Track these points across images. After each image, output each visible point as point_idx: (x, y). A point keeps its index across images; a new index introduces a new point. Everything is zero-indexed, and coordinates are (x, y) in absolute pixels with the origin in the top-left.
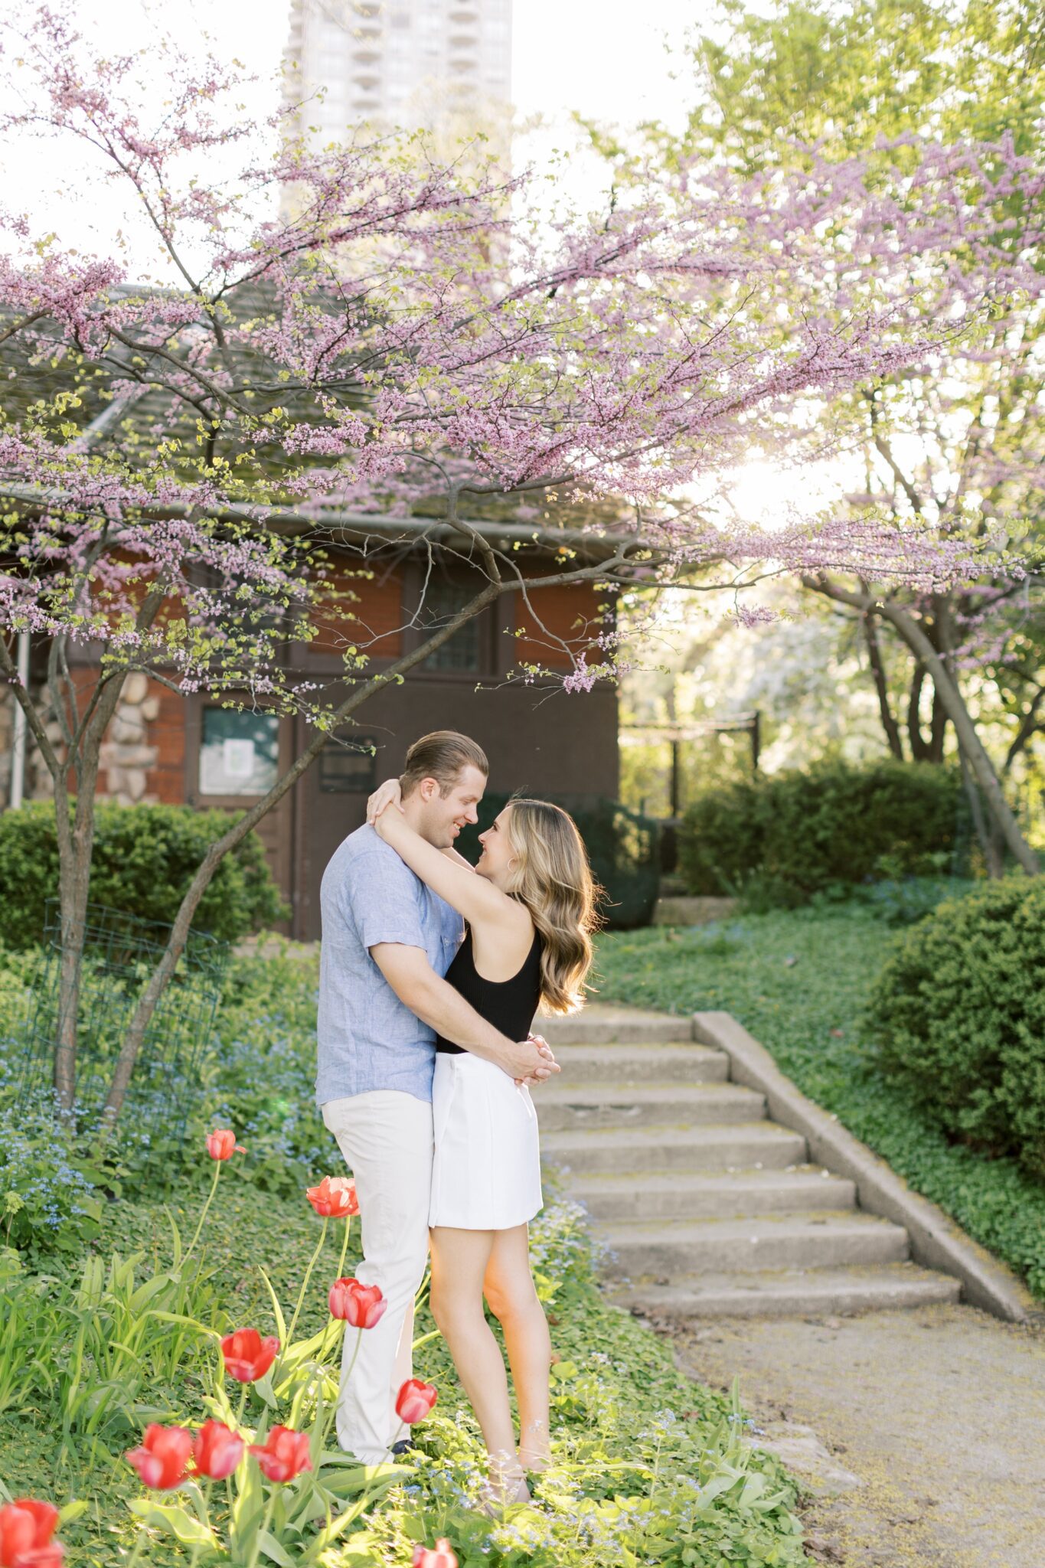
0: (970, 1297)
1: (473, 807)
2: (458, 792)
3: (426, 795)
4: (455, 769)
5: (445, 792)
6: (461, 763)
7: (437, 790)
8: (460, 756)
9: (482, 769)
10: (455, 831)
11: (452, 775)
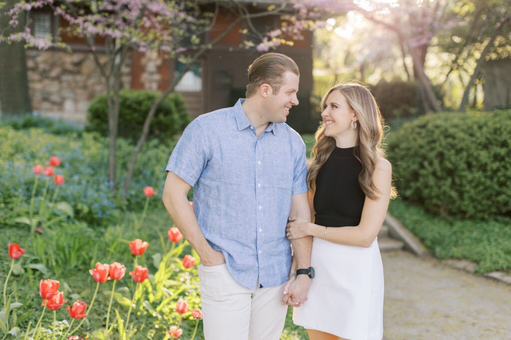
0: (406, 248)
1: (294, 96)
2: (283, 89)
3: (265, 95)
4: (280, 75)
5: (276, 91)
6: (283, 71)
7: (270, 90)
8: (281, 67)
9: (295, 72)
10: (286, 112)
11: (278, 79)
